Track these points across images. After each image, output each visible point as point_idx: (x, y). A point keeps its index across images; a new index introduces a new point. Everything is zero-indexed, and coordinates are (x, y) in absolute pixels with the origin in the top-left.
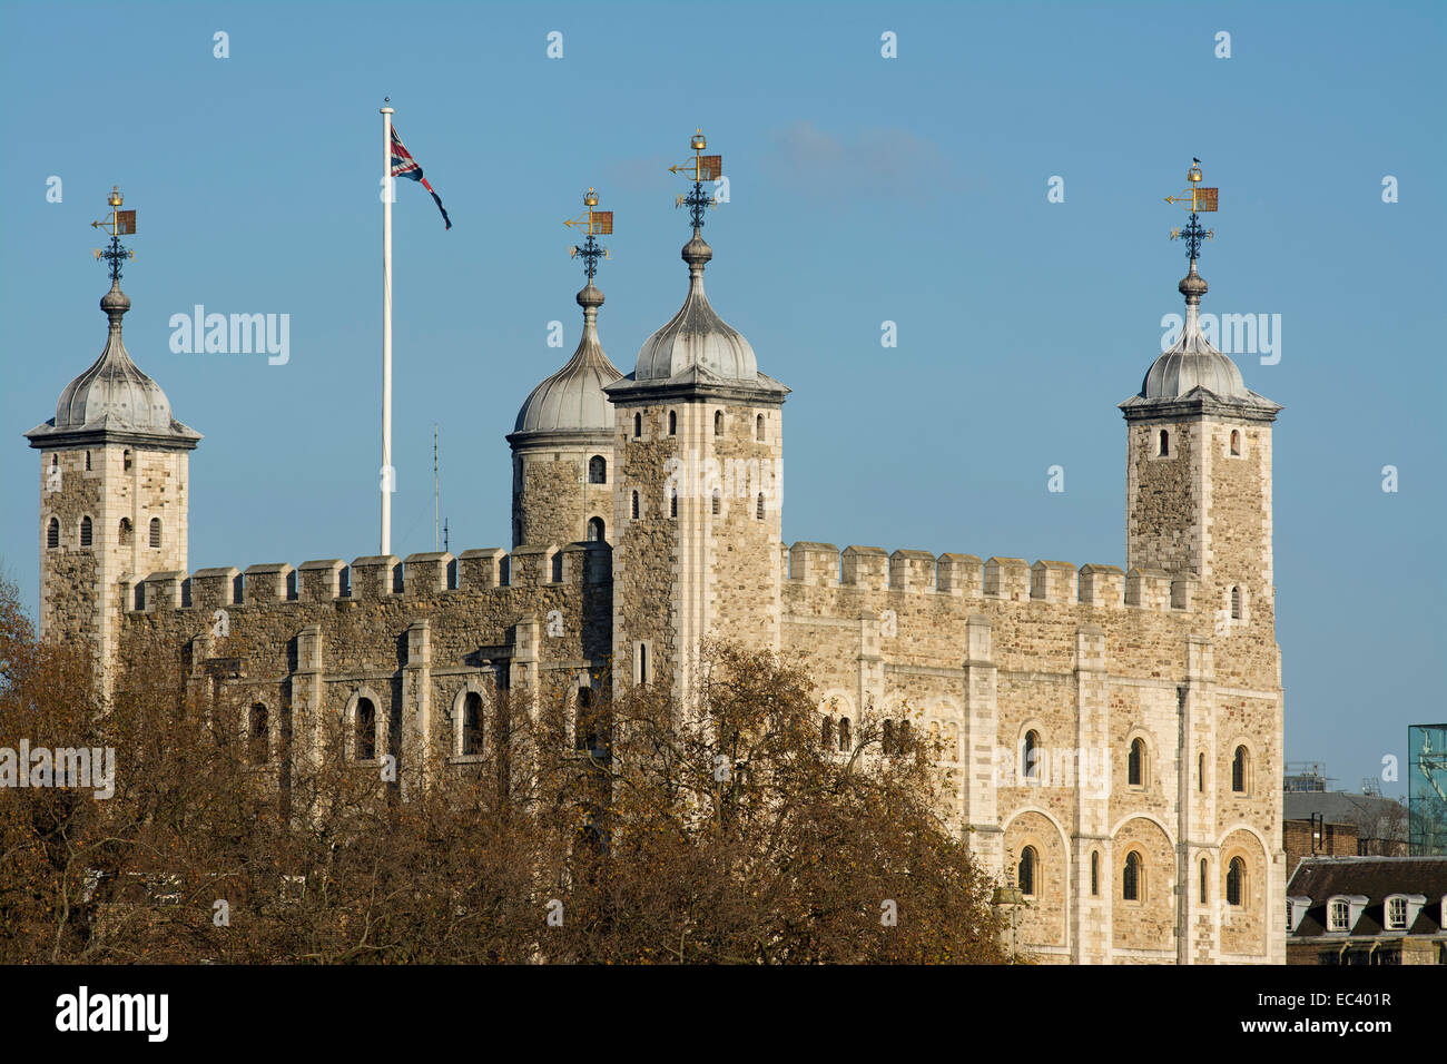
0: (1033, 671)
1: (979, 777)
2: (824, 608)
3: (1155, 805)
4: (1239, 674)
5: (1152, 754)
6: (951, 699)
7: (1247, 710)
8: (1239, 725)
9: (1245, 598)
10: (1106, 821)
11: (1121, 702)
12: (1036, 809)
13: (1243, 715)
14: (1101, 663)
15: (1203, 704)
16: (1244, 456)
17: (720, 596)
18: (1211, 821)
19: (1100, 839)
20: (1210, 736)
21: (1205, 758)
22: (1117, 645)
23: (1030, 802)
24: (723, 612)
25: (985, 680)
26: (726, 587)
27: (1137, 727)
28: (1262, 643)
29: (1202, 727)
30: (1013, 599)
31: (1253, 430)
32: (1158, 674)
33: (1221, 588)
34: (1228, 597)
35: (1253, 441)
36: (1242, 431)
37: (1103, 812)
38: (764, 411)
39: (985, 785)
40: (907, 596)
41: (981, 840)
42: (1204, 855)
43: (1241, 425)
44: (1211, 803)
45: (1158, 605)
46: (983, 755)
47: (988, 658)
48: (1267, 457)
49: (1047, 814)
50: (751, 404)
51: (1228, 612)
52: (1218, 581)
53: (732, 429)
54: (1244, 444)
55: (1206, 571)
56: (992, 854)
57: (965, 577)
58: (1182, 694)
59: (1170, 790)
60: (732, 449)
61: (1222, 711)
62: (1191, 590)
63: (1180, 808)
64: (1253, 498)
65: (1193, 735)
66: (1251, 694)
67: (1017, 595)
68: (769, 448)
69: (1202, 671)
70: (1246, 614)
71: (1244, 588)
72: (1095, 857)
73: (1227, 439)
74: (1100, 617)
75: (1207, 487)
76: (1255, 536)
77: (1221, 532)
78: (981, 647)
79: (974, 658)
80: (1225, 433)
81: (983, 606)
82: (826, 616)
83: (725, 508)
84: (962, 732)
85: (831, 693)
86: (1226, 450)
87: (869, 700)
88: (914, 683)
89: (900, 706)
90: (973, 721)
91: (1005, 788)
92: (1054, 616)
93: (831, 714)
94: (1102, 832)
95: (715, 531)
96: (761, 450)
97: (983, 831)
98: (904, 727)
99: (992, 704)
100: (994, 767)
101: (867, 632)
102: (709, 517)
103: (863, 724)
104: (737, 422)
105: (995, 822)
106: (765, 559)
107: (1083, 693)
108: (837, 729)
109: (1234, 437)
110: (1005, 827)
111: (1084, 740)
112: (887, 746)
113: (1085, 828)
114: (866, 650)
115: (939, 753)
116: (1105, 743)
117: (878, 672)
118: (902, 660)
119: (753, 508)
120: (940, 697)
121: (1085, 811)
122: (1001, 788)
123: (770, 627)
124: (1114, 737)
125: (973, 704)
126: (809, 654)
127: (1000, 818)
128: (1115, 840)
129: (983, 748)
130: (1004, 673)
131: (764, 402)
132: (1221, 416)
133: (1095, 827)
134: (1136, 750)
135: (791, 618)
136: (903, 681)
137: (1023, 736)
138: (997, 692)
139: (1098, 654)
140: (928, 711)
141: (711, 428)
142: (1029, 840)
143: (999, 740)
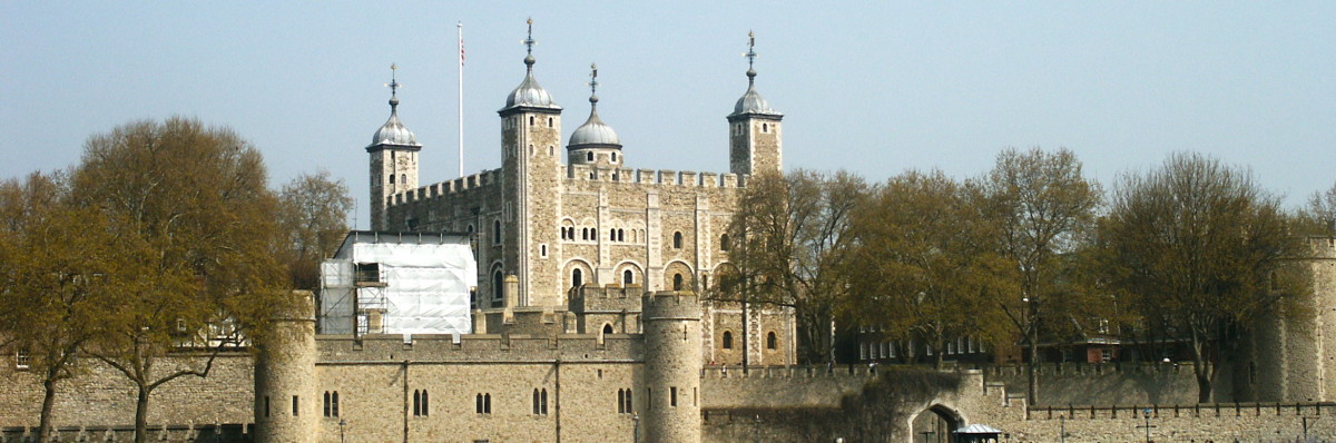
0: (677, 210)
1: (653, 249)
2: (582, 188)
3: (732, 258)
5: (731, 240)
6: (641, 220)
10: (709, 264)
11: (717, 221)
12: (680, 260)
14: (707, 207)
16: (769, 133)
19: (706, 271)
22: (715, 201)
23: (677, 257)
24: (535, 190)
25: (655, 213)
26: (536, 181)
27: (724, 230)
30: (668, 184)
31: (772, 123)
32: (733, 211)
35: (773, 128)
36: (768, 124)
37: (709, 261)
38: (552, 116)
39: (656, 252)
40: (620, 184)
41: (654, 271)
43: (768, 122)
45: (732, 186)
46: (655, 241)
47: (657, 206)
49: (685, 262)
50: (546, 113)
52: (759, 177)
53: (538, 123)
54: (769, 127)
55: (754, 173)
56: (658, 277)
57: (646, 176)
60: (537, 130)
62: (747, 180)
64: (773, 148)
67: (670, 183)
68: (554, 130)
72: (704, 277)
73: (762, 127)
74: (707, 190)
75: (753, 143)
76: (775, 161)
77: (760, 159)
78: (654, 202)
79: (650, 205)
80: (761, 123)
81: (655, 187)
82: (585, 192)
83: (535, 151)
84: (645, 232)
85: (586, 219)
86: (761, 131)
87: (604, 221)
88: (623, 215)
89: (618, 224)
90: (650, 228)
91: (666, 252)
92: (687, 191)
93: (587, 226)
94: (708, 267)
95: (531, 160)
96: (551, 132)
97: (654, 269)
98: (621, 231)
99: (658, 222)
100: (659, 246)
101: (601, 197)
102: (528, 154)
103: (601, 230)
104: (540, 121)
105: (660, 265)
106: (554, 170)
107: (699, 218)
108: (589, 233)
109: (765, 125)
110: (666, 267)
111: (699, 235)
112: (613, 238)
113: (700, 267)
114: (602, 204)
115: (635, 240)
116: (708, 236)
117: (607, 211)
118: (619, 207)
119: (548, 151)
120: (635, 220)
121: (700, 260)
122: (664, 253)
123: (556, 195)
124: (714, 234)
125: (650, 223)
126: (577, 205)
127: (664, 264)
128: (715, 270)
129: (655, 238)
130: (664, 212)
131: (552, 114)
132: (758, 118)
133: (705, 266)
134: (725, 239)
135: (568, 192)
136: (619, 215)
137: (673, 234)
138: (662, 219)
139: (705, 204)
140: (631, 225)
141: (528, 122)
142: (677, 272)
143: (663, 236)
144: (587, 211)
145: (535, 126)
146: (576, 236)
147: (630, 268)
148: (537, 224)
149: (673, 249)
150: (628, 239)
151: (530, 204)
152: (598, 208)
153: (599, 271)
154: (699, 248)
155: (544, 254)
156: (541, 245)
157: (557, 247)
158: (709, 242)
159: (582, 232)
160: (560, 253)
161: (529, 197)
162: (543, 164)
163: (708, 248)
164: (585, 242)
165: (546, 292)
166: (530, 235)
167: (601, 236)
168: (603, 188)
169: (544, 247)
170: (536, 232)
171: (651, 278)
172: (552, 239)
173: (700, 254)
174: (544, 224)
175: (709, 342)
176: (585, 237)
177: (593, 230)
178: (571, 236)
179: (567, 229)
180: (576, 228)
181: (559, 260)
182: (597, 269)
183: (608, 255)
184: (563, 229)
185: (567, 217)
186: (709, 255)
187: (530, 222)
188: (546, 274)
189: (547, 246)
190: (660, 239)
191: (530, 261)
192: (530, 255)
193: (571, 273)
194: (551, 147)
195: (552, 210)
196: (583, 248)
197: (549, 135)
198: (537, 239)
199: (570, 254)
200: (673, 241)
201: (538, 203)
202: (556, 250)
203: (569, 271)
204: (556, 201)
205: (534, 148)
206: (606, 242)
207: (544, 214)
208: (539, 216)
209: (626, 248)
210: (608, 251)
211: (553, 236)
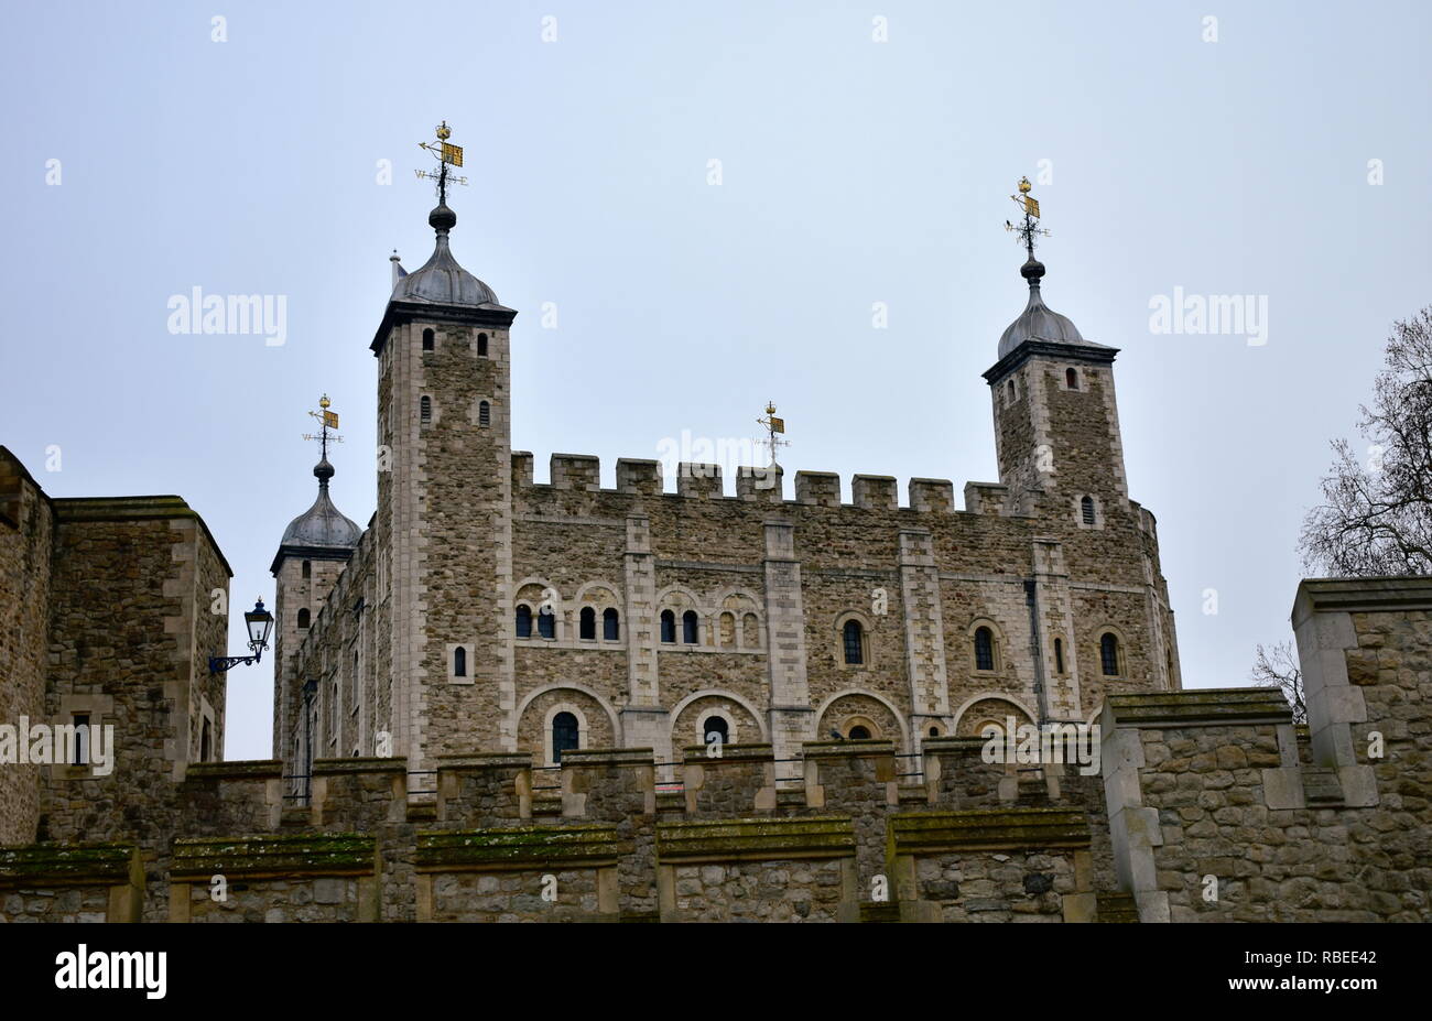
0: (849, 568)
1: (783, 661)
2: (581, 510)
3: (1009, 687)
4: (1097, 572)
5: (1003, 642)
6: (746, 590)
7: (1110, 603)
8: (1102, 615)
9: (1098, 507)
10: (945, 701)
11: (959, 595)
12: (861, 692)
13: (1106, 607)
14: (928, 560)
15: (1054, 595)
16: (1085, 389)
17: (430, 492)
18: (1073, 698)
19: (938, 718)
20: (1067, 623)
21: (1063, 644)
22: (950, 546)
23: (853, 685)
24: (435, 508)
25: (786, 573)
26: (439, 485)
27: (979, 618)
28: (1122, 545)
29: (1055, 615)
30: (819, 505)
31: (1090, 369)
32: (1002, 571)
33: (1069, 499)
34: (1077, 505)
35: (1092, 380)
36: (1079, 369)
37: (942, 692)
38: (488, 332)
39: (791, 669)
40: (688, 501)
41: (787, 718)
43: (1077, 364)
44: (1073, 683)
45: (995, 511)
46: (787, 641)
47: (791, 555)
49: (876, 696)
50: (469, 325)
51: (1079, 517)
52: (1064, 492)
53: (444, 345)
54: (1081, 378)
56: (801, 731)
58: (1030, 587)
59: (1024, 674)
60: (445, 361)
61: (1080, 603)
63: (1039, 689)
64: (1098, 425)
65: (1045, 622)
66: (1112, 588)
67: (825, 501)
68: (494, 363)
69: (1050, 567)
70: (1100, 523)
71: (1095, 498)
73: (1063, 375)
74: (927, 521)
75: (1044, 414)
76: (1105, 456)
77: (1064, 451)
78: (780, 546)
79: (771, 554)
80: (1060, 370)
82: (584, 517)
83: (437, 414)
84: (760, 619)
85: (591, 584)
86: (1063, 385)
87: (639, 590)
88: (699, 577)
89: (684, 598)
90: (772, 610)
91: (820, 671)
92: (873, 520)
93: (592, 605)
94: (943, 708)
95: (424, 435)
97: (791, 711)
98: (691, 618)
99: (796, 595)
100: (803, 652)
101: (631, 530)
103: (634, 613)
104: (451, 340)
105: (805, 703)
107: (908, 585)
108: (599, 620)
109: (1071, 374)
110: (823, 707)
111: (913, 627)
112: (669, 634)
113: (921, 707)
114: (632, 547)
115: (732, 642)
116: (938, 630)
117: (648, 565)
118: (684, 558)
119: (474, 414)
120: (732, 590)
121: (919, 691)
122: (812, 673)
123: (498, 521)
124: (952, 627)
125: (771, 596)
126: (561, 550)
127: (817, 701)
128: (964, 717)
129: (787, 635)
130: (813, 569)
131: (486, 323)
132: (1052, 355)
133: (932, 706)
134: (984, 638)
135: (538, 518)
136: (685, 576)
137: (841, 625)
138: (804, 586)
139: (924, 552)
140: (718, 602)
141: (418, 344)
142: (857, 723)
143: (811, 629)
144: (593, 565)
145: (438, 349)
146: (559, 628)
148: (440, 594)
149: (841, 665)
150: (712, 637)
152: (621, 560)
153: (627, 717)
154: (915, 660)
155: (461, 671)
156: (452, 648)
157: (501, 652)
158: (938, 644)
159: (577, 617)
160: (509, 667)
162: (458, 444)
163: (939, 661)
164: (586, 645)
167: (634, 628)
169: (460, 653)
171: (780, 735)
172: (487, 631)
173: (917, 675)
174: (462, 594)
176: (588, 631)
177: (611, 615)
178: (551, 633)
181: (509, 687)
182: (620, 711)
183: (652, 675)
184: (522, 612)
186: (941, 676)
188: (469, 724)
189: (469, 649)
190: (804, 636)
192: (419, 672)
193: (548, 725)
194: (484, 403)
195: (486, 560)
196: (579, 659)
197: (478, 375)
198: (441, 631)
199: (541, 672)
200: (840, 642)
201: (444, 540)
202: (500, 660)
203: (541, 719)
204: (498, 537)
205: (434, 404)
206: (647, 644)
207: (462, 569)
208: (448, 573)
209: (706, 659)
210: (654, 668)
211: (490, 626)
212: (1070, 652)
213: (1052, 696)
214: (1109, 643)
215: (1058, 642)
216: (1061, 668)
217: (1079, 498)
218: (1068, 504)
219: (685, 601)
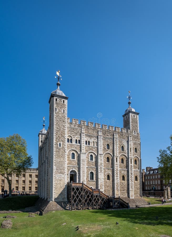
0: (108, 137)
1: (100, 148)
3: (125, 153)
4: (135, 140)
5: (125, 148)
6: (96, 139)
8: (135, 145)
9: (136, 132)
10: (118, 154)
11: (120, 142)
14: (117, 137)
15: (131, 142)
16: (135, 118)
18: (132, 155)
22: (119, 135)
23: (108, 152)
24: (57, 124)
25: (101, 137)
27: (122, 145)
28: (138, 137)
29: (131, 145)
32: (125, 139)
34: (134, 132)
36: (135, 115)
37: (118, 153)
38: (64, 100)
40: (89, 127)
41: (100, 155)
42: (131, 158)
44: (132, 153)
47: (101, 135)
48: (138, 118)
49: (110, 153)
50: (62, 98)
51: (134, 133)
54: (135, 116)
55: (131, 129)
57: (98, 125)
58: (128, 142)
59: (127, 152)
60: (59, 103)
61: (133, 144)
62: (129, 131)
64: (136, 122)
65: (129, 146)
66: (137, 142)
67: (106, 128)
69: (130, 139)
70: (136, 134)
71: (136, 131)
72: (117, 158)
73: (133, 116)
74: (117, 132)
75: (131, 120)
76: (137, 126)
77: (133, 125)
78: (100, 134)
79: (99, 134)
80: (133, 115)
81: (101, 129)
82: (76, 127)
84: (97, 143)
85: (77, 136)
86: (133, 117)
87: (83, 137)
88: (90, 136)
90: (99, 142)
91: (104, 149)
92: (111, 131)
93: (77, 139)
94: (118, 155)
95: (56, 113)
96: (64, 104)
97: (100, 154)
98: (89, 142)
99: (102, 140)
100: (102, 147)
101: (82, 129)
102: (54, 111)
103: (82, 140)
104: (60, 100)
105: (102, 153)
106: (65, 118)
107: (115, 140)
108: (78, 141)
109: (134, 115)
110: (104, 154)
111: (115, 145)
112: (86, 144)
113: (115, 155)
114: (82, 132)
115: (94, 145)
116: (118, 146)
117: (84, 134)
118: (89, 134)
119: (62, 111)
120: (94, 139)
121: (115, 153)
123: (65, 127)
124: (119, 145)
125: (99, 140)
126: (73, 131)
127: (103, 153)
128: (120, 157)
129: (100, 145)
130: (104, 137)
131: (64, 99)
132: (132, 113)
133: (117, 155)
134: (123, 147)
135: (70, 127)
136: (88, 136)
137: (107, 144)
138: (103, 139)
139: (116, 136)
140: (92, 140)
141: (55, 100)
142: (108, 156)
143: (103, 144)
144: (77, 134)
145: (58, 101)
146: (73, 142)
147: (92, 154)
148: (57, 136)
149: (107, 149)
150: (92, 145)
151: (55, 128)
152: (81, 133)
153: (81, 154)
154: (115, 149)
155: (60, 146)
157: (65, 144)
159: (75, 140)
160: (66, 146)
161: (55, 126)
162: (60, 115)
163: (118, 149)
164: (76, 144)
165: (61, 159)
166: (54, 139)
167: (82, 142)
168: (83, 127)
169: (60, 144)
170: (57, 138)
171: (99, 157)
172: (63, 141)
173: (115, 151)
174: (60, 136)
175: (118, 178)
176: (76, 142)
177: (79, 140)
178: (71, 142)
179: (70, 139)
180: (73, 139)
181: (66, 149)
182: (80, 154)
183: (84, 149)
184: (68, 139)
185: (70, 135)
186: (118, 151)
187: (54, 135)
188: (61, 153)
189: (61, 143)
190: (102, 145)
191: (54, 148)
192: (54, 146)
193: (71, 154)
194: (64, 110)
195: (63, 132)
196: (75, 146)
197: (63, 106)
198: (57, 141)
199: (70, 147)
200: (106, 146)
201: (58, 128)
202: (65, 145)
203: (70, 153)
204: (65, 129)
205: (57, 109)
206: (84, 145)
207: (60, 132)
208: (59, 133)
209: (91, 147)
210: (84, 148)
211: (64, 141)
212: (132, 149)
213: (130, 154)
214: (136, 149)
215: (131, 148)
216: (131, 151)
217: (134, 131)
218: (133, 132)
219: (88, 139)
